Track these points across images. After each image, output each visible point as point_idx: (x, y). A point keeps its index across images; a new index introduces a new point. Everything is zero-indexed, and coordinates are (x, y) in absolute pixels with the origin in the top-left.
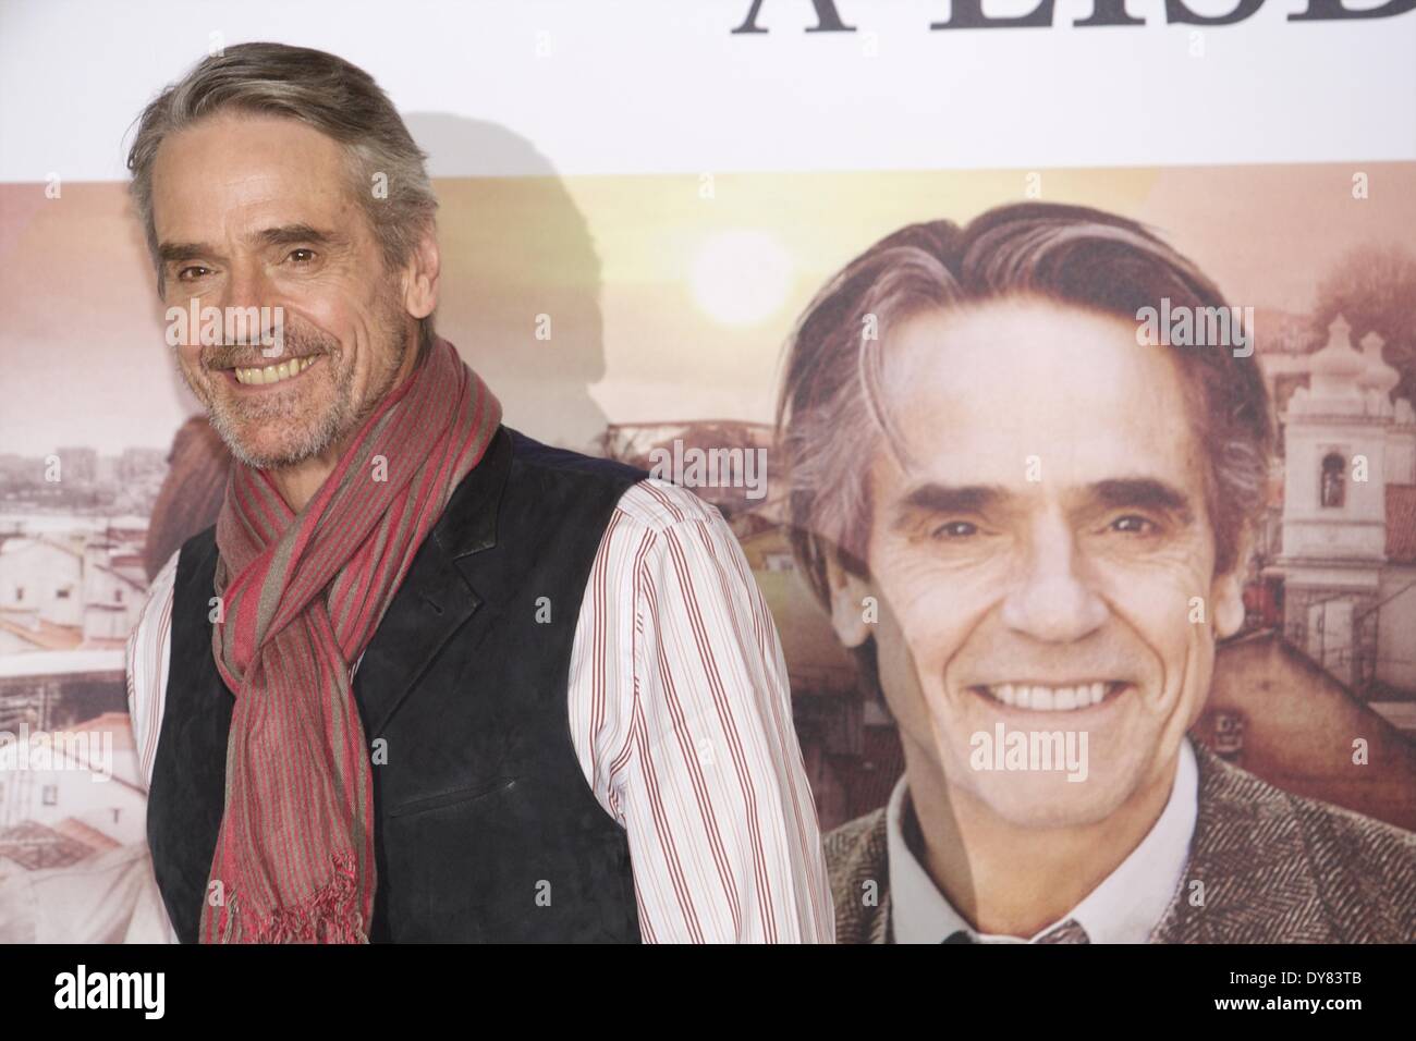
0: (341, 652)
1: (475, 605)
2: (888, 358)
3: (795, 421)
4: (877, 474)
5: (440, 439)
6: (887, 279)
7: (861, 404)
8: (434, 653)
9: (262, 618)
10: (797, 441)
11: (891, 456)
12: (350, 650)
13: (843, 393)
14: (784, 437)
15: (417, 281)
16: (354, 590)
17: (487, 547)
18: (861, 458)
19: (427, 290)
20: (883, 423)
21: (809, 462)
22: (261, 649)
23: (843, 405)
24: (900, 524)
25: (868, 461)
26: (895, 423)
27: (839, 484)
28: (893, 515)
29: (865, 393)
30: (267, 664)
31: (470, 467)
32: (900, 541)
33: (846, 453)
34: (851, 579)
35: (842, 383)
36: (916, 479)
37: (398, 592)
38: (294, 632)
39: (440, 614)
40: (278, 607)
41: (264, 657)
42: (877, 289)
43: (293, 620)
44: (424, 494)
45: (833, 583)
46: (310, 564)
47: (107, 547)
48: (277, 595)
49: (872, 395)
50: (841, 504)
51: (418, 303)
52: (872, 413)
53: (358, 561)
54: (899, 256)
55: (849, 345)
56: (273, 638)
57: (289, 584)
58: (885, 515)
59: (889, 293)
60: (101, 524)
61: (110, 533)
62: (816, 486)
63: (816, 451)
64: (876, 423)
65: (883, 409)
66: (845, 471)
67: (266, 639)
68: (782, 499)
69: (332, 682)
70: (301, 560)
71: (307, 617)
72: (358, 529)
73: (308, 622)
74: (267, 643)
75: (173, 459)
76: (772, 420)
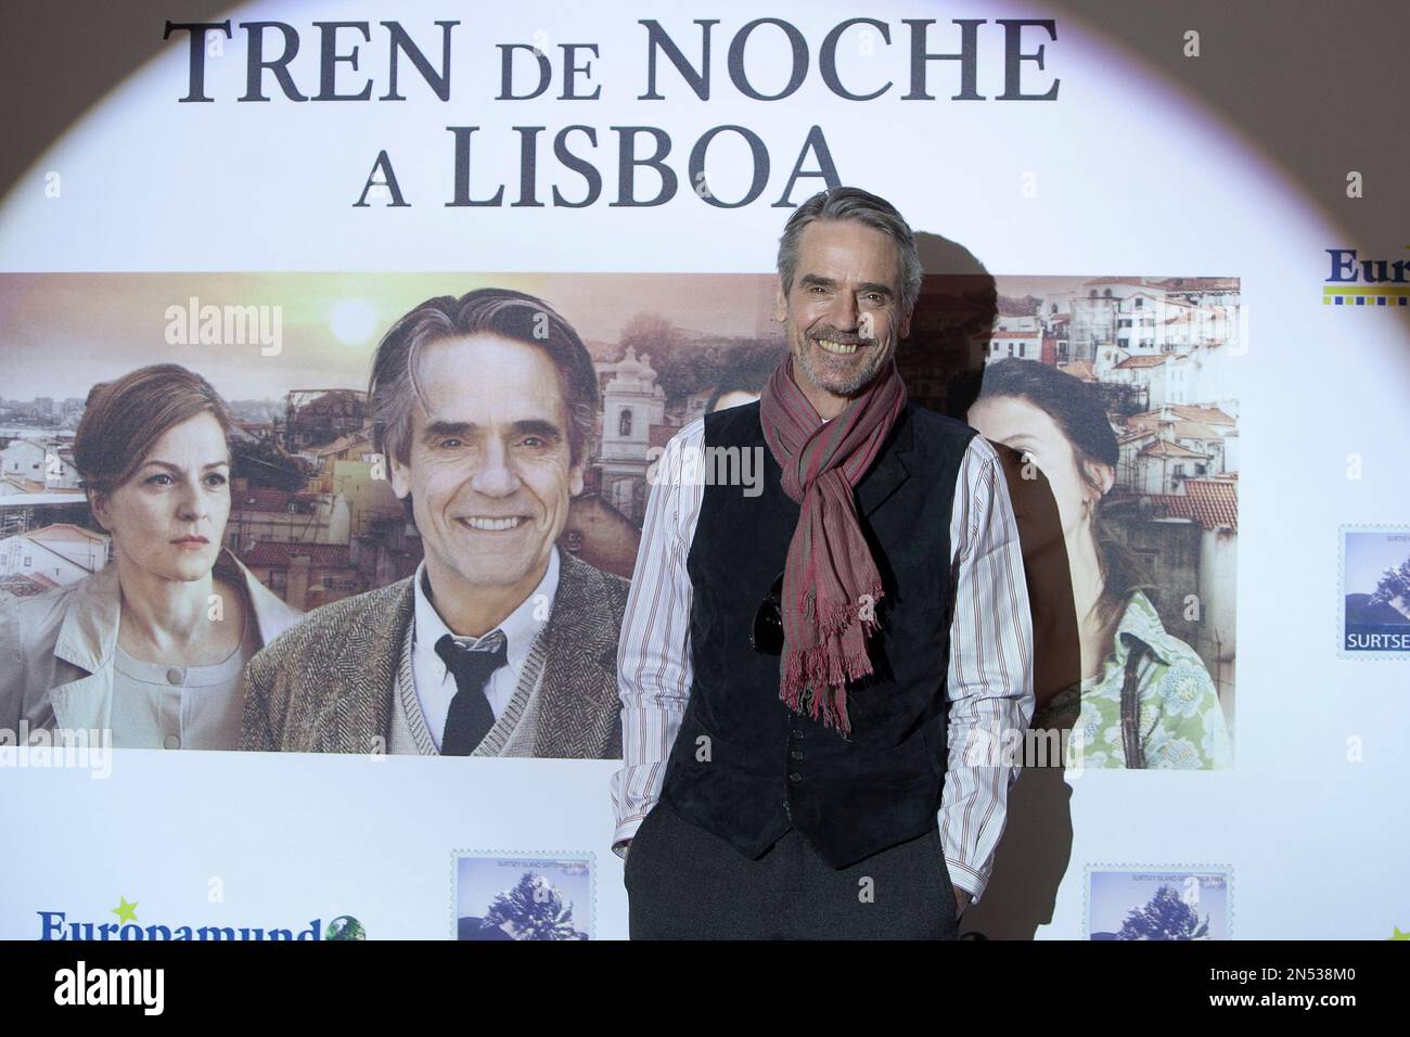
2: (421, 363)
3: (377, 390)
4: (415, 416)
6: (423, 323)
7: (409, 382)
10: (379, 399)
11: (423, 409)
13: (401, 377)
14: (372, 397)
18: (408, 409)
20: (418, 392)
21: (384, 410)
23: (400, 383)
24: (425, 440)
25: (411, 410)
26: (424, 392)
27: (397, 420)
28: (422, 436)
29: (411, 377)
32: (425, 448)
33: (401, 405)
34: (402, 466)
35: (400, 372)
36: (433, 419)
42: (417, 328)
45: (393, 468)
49: (414, 379)
50: (398, 430)
52: (413, 387)
54: (429, 312)
55: (404, 354)
58: (418, 435)
59: (421, 331)
62: (386, 422)
63: (387, 405)
64: (415, 392)
65: (419, 385)
66: (400, 414)
68: (370, 428)
75: (88, 403)
76: (367, 390)
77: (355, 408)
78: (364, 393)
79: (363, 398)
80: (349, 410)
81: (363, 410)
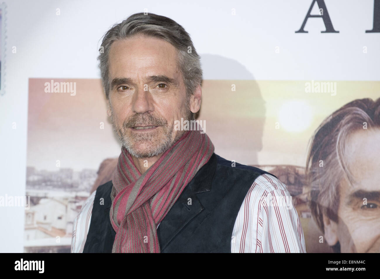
0: (154, 220)
1: (202, 209)
2: (346, 146)
3: (313, 166)
4: (341, 185)
5: (195, 153)
6: (347, 118)
7: (337, 161)
8: (186, 223)
9: (128, 206)
10: (314, 173)
11: (347, 179)
12: (157, 220)
13: (330, 157)
14: (309, 172)
15: (194, 101)
16: (161, 200)
17: (207, 191)
18: (336, 180)
19: (197, 103)
20: (344, 168)
21: (318, 180)
22: (126, 216)
23: (330, 161)
24: (350, 203)
25: (338, 181)
26: (348, 168)
27: (328, 188)
28: (347, 200)
29: (338, 157)
30: (128, 221)
31: (205, 164)
32: (350, 209)
33: (330, 178)
34: (331, 222)
35: (330, 153)
36: (356, 188)
37: (176, 202)
38: (138, 211)
39: (189, 211)
40: (134, 203)
41: (128, 219)
42: (343, 122)
43: (138, 208)
44: (189, 170)
45: (325, 223)
46: (148, 189)
47: (75, 202)
48: (134, 198)
49: (341, 158)
50: (328, 196)
51: (194, 108)
52: (340, 164)
53: (163, 191)
54: (352, 110)
55: (333, 140)
56: (131, 213)
57: (139, 195)
58: (344, 200)
59: (348, 123)
60: (74, 194)
61: (76, 197)
62: (320, 189)
63: (320, 177)
64: (342, 168)
65: (344, 163)
66: (330, 184)
67: (129, 213)
68: (308, 193)
69: (151, 230)
70: (144, 187)
71: (143, 207)
72: (165, 179)
73: (144, 209)
74: (129, 214)
75: (99, 173)
76: (305, 165)
77: (296, 179)
78: (303, 168)
79: (302, 172)
80: (292, 180)
81: (303, 180)
